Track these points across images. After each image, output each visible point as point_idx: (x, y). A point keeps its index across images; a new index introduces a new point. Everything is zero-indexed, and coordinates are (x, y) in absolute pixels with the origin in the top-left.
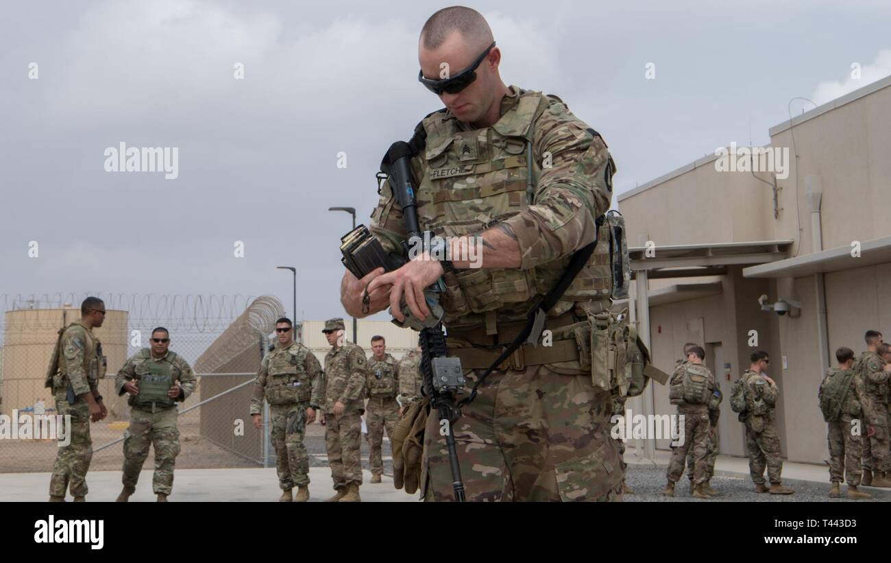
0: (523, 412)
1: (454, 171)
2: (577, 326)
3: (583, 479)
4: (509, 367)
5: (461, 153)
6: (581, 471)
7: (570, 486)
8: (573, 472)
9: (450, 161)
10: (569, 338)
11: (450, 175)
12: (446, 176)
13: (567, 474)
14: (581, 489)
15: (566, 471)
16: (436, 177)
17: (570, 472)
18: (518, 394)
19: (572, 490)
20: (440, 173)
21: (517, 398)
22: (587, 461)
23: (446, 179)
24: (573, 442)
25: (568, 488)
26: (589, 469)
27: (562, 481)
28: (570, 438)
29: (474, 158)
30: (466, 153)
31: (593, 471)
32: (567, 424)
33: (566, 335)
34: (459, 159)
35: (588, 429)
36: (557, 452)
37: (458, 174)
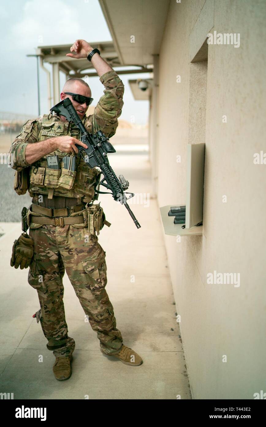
0: (66, 243)
1: (52, 134)
2: (83, 211)
3: (92, 263)
4: (58, 225)
5: (57, 129)
6: (91, 261)
7: (88, 266)
8: (88, 262)
9: (51, 131)
10: (81, 215)
11: (50, 135)
12: (49, 135)
13: (86, 263)
14: (92, 267)
15: (86, 262)
16: (44, 134)
17: (87, 262)
18: (63, 237)
19: (89, 267)
20: (46, 133)
21: (63, 238)
22: (93, 257)
23: (48, 136)
24: (87, 251)
25: (87, 267)
26: (94, 259)
27: (85, 265)
28: (85, 250)
29: (62, 132)
30: (59, 129)
31: (95, 259)
32: (83, 246)
33: (80, 215)
34: (55, 131)
35: (92, 245)
36: (81, 256)
37: (54, 136)
